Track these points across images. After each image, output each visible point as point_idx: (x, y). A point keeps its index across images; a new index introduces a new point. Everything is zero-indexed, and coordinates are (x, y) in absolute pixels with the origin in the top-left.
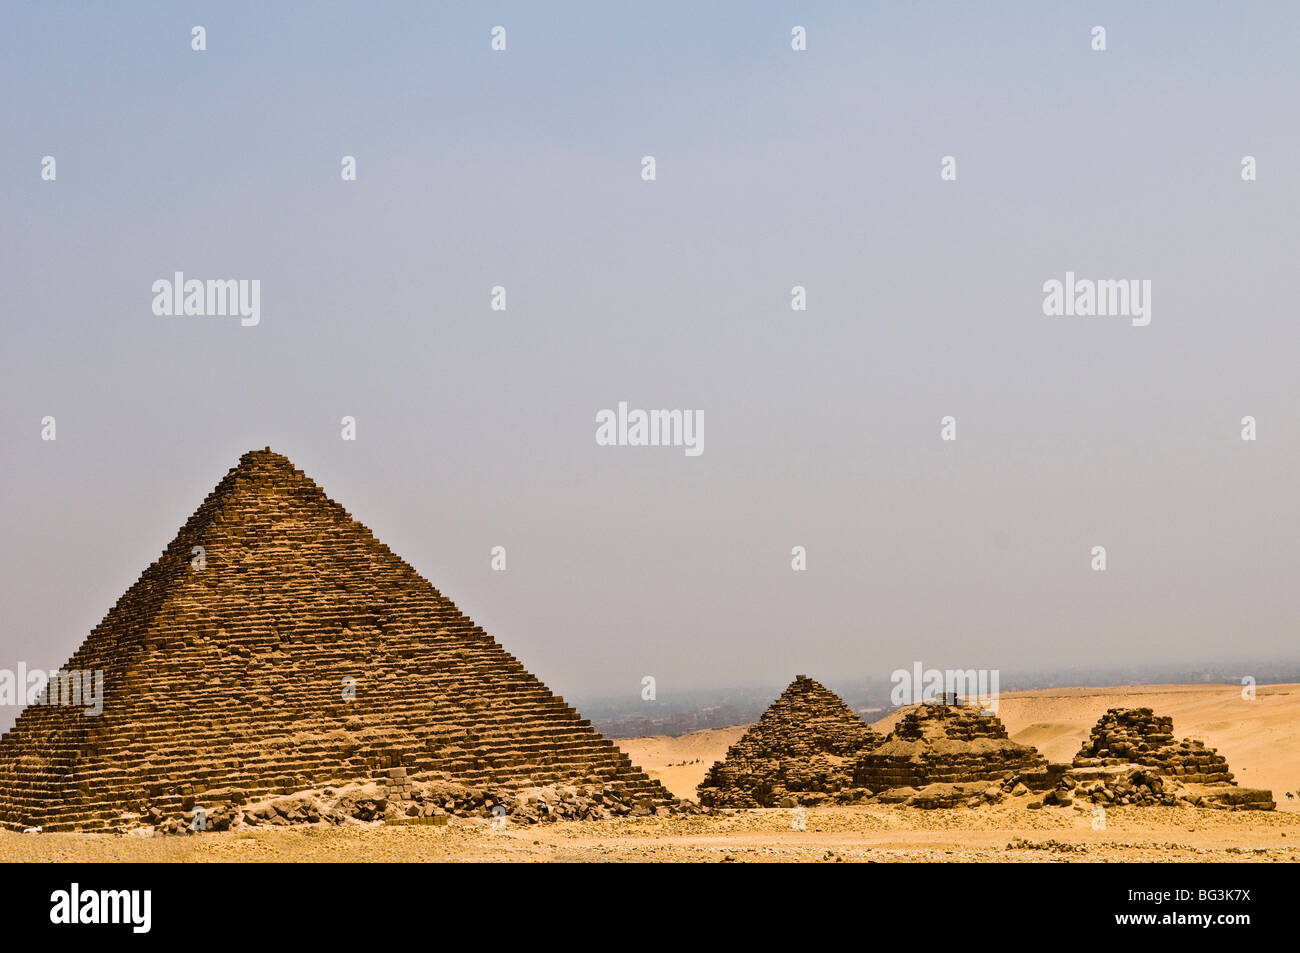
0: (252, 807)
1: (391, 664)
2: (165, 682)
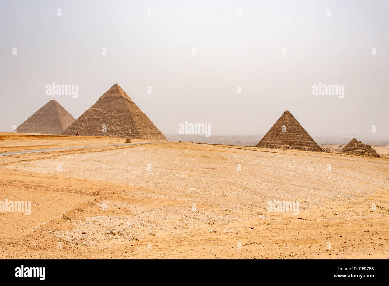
0: (276, 146)
1: (295, 134)
2: (271, 134)
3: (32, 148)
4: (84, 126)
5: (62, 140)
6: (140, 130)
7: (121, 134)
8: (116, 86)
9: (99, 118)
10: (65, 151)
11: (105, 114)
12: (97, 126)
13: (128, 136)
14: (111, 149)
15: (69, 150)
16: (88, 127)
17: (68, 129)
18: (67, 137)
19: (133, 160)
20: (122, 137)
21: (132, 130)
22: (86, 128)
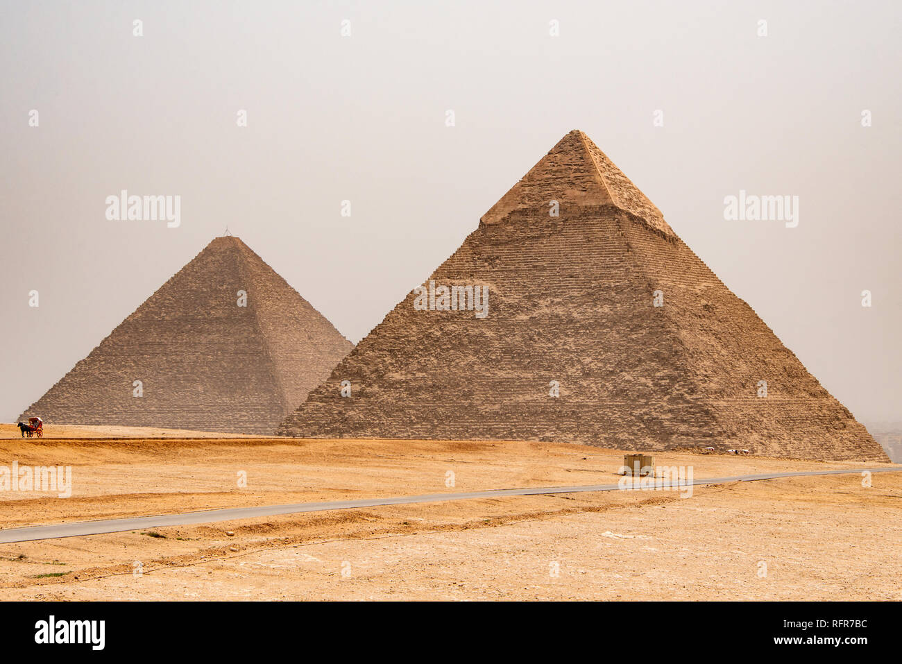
3: (97, 508)
4: (399, 382)
5: (265, 466)
6: (722, 403)
7: (609, 425)
8: (574, 144)
9: (482, 335)
10: (271, 527)
11: (517, 308)
12: (470, 381)
13: (653, 434)
14: (533, 516)
15: (295, 520)
16: (420, 388)
17: (310, 399)
18: (294, 443)
19: (650, 574)
20: (616, 441)
21: (673, 400)
22: (412, 392)
